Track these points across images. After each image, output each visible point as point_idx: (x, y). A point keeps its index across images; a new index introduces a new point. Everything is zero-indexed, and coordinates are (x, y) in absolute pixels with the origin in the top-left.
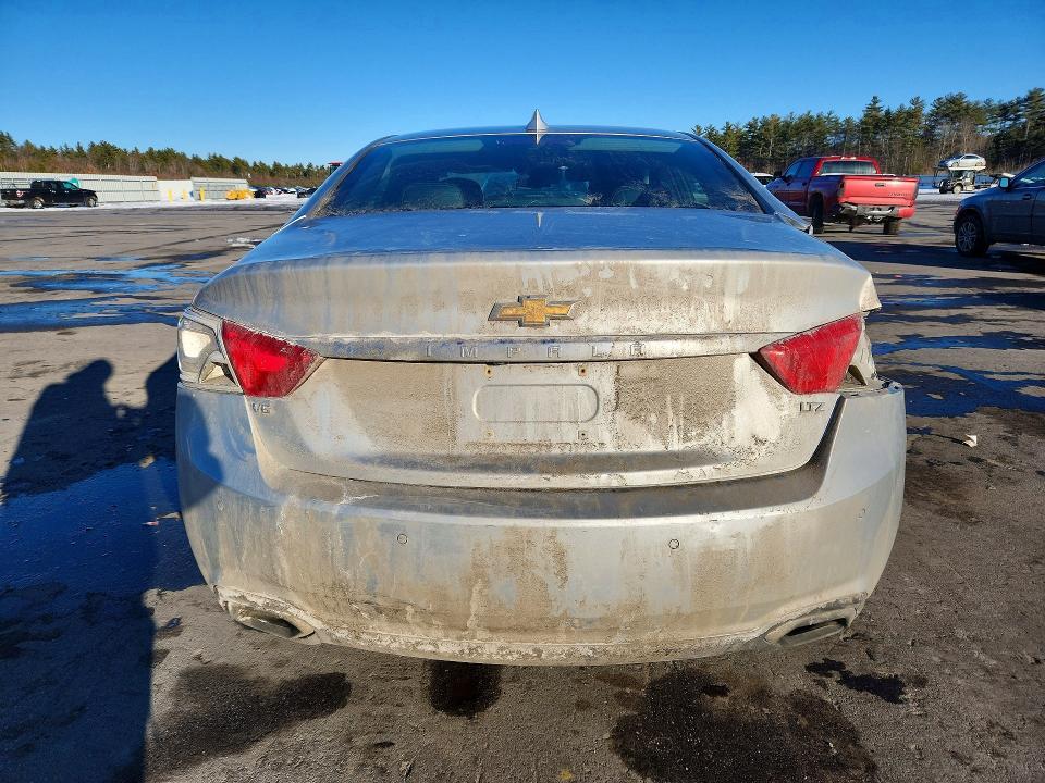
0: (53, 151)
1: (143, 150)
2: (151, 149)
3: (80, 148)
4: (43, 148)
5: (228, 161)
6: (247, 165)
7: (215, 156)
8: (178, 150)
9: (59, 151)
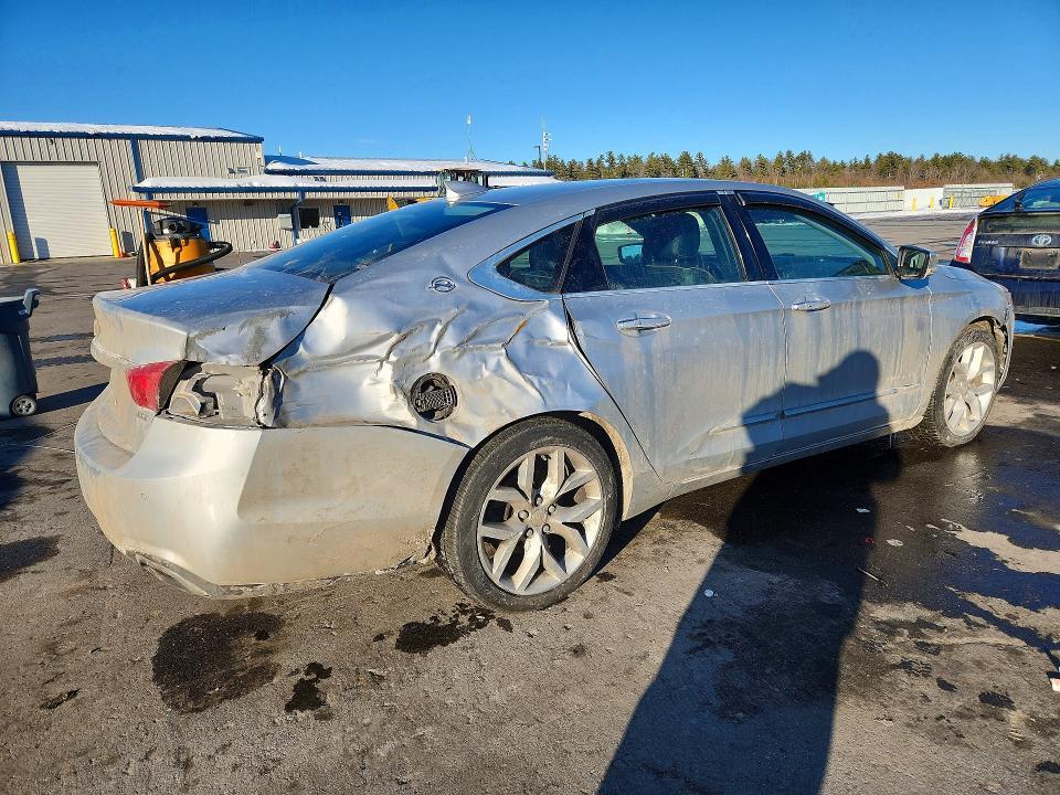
0: (843, 166)
1: (929, 157)
2: (937, 155)
3: (867, 160)
4: (835, 164)
5: (1022, 162)
6: (1046, 165)
7: (1007, 157)
8: (966, 154)
9: (848, 165)
